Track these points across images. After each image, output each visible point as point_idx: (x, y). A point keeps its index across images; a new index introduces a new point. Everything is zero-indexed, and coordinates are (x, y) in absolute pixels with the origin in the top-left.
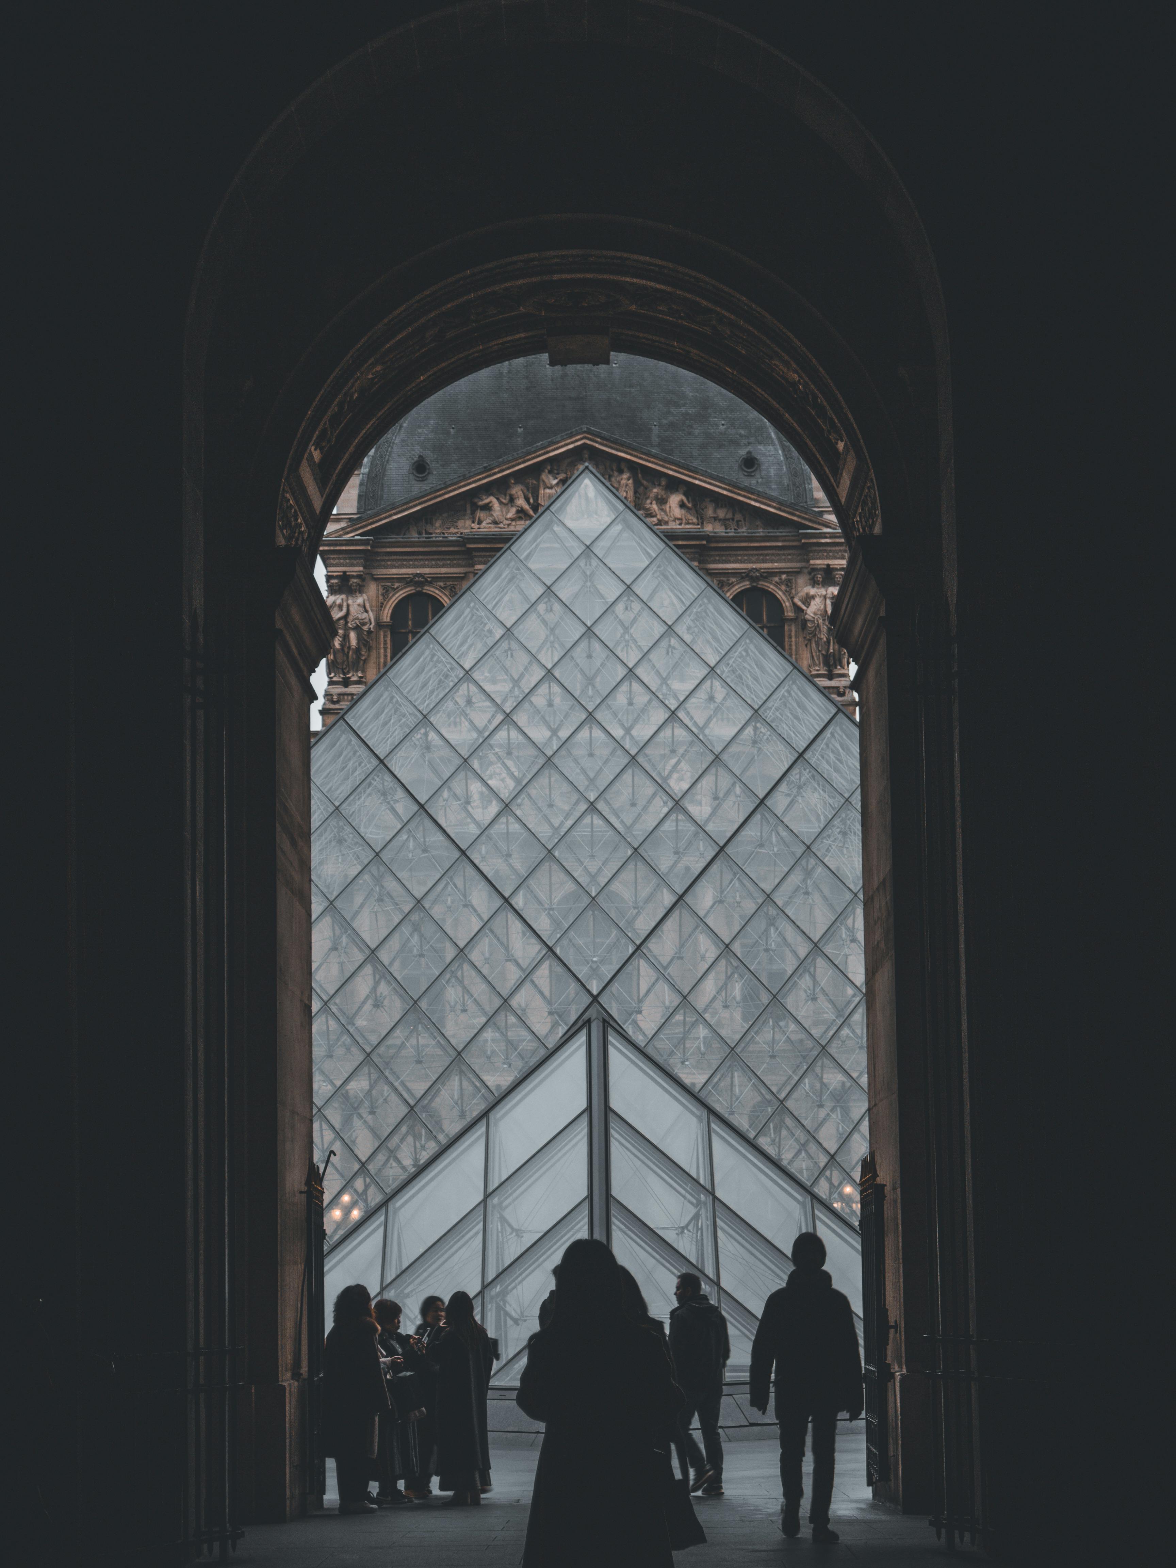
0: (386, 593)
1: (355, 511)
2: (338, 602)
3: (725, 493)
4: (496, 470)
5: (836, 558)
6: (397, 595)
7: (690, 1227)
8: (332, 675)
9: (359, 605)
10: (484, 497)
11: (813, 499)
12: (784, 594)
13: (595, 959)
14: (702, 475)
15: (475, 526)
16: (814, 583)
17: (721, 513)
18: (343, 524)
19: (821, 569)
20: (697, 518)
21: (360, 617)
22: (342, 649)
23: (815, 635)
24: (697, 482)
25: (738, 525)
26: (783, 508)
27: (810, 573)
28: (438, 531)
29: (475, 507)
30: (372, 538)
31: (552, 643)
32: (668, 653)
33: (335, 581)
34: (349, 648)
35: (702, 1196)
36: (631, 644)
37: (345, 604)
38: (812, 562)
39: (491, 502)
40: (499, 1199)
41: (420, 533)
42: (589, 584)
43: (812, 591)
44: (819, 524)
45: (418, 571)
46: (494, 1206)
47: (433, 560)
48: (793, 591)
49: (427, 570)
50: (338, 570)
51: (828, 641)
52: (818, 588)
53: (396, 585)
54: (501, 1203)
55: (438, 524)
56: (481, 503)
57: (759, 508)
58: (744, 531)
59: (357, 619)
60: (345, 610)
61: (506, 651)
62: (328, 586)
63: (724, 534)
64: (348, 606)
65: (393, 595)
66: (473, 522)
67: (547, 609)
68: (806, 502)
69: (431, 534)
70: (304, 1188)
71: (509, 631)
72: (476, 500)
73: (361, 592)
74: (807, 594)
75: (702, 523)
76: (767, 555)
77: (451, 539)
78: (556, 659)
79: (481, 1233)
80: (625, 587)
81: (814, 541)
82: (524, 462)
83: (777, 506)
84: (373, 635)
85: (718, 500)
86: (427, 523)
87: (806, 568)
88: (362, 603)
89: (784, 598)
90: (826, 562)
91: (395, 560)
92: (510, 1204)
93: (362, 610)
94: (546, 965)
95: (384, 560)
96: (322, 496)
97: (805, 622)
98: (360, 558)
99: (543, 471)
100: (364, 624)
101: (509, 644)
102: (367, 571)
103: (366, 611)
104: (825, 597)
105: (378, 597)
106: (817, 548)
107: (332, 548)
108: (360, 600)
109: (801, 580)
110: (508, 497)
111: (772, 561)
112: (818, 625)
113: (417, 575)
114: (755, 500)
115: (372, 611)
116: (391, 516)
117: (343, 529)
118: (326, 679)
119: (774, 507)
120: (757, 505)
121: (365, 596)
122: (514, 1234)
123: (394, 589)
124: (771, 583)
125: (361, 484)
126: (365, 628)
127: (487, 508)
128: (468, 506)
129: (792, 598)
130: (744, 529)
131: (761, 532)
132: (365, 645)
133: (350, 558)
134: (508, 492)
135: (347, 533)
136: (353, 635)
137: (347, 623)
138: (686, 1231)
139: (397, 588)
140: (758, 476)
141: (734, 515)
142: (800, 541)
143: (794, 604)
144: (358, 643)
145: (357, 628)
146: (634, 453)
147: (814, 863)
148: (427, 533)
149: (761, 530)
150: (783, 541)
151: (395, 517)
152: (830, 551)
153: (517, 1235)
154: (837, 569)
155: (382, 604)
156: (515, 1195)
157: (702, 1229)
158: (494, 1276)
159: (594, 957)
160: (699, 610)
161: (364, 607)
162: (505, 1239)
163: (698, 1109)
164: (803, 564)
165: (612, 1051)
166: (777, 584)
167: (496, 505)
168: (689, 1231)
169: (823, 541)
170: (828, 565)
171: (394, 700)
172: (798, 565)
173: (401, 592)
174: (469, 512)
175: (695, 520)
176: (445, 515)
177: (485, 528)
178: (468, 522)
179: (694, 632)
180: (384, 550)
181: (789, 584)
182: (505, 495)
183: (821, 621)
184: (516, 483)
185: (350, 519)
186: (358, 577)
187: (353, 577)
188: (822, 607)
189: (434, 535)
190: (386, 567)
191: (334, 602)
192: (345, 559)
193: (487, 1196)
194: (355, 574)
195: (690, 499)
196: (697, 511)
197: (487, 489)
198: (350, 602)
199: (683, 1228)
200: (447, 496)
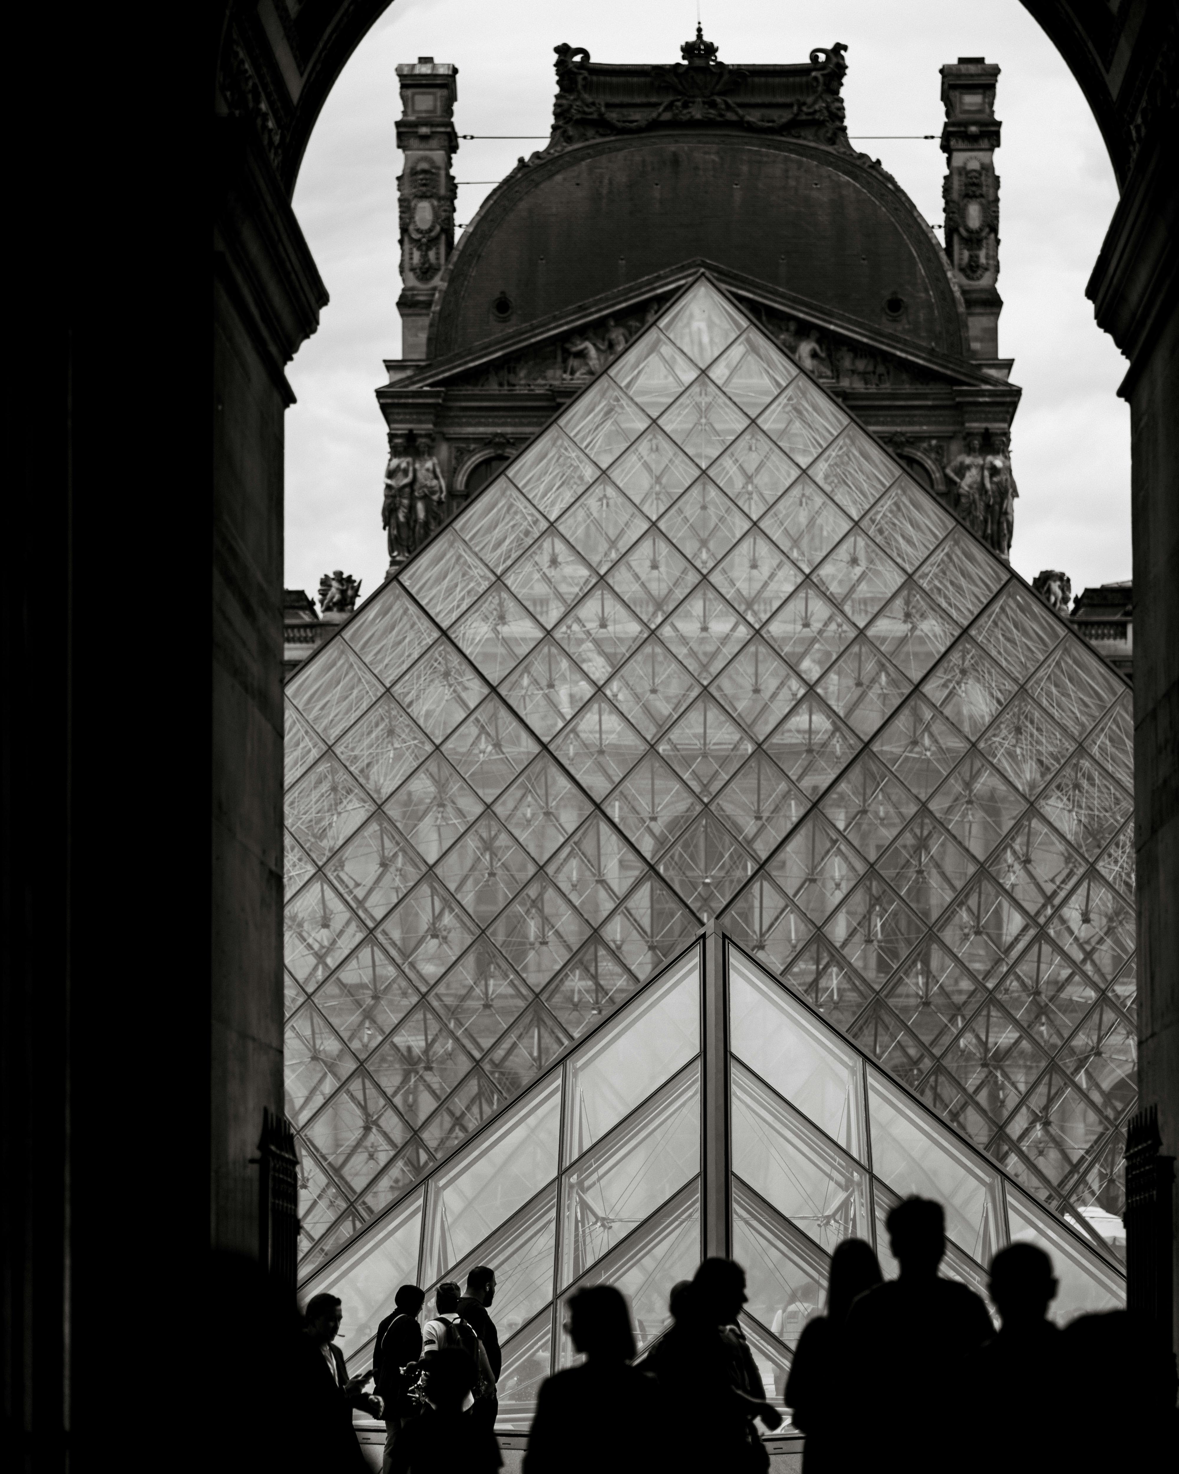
0: (461, 455)
1: (423, 357)
2: (403, 465)
3: (865, 340)
4: (593, 310)
5: (996, 420)
6: (473, 459)
7: (837, 1217)
8: (395, 554)
9: (428, 470)
10: (578, 342)
11: (969, 349)
12: (934, 463)
13: (708, 881)
14: (839, 319)
15: (567, 376)
16: (969, 450)
17: (861, 365)
18: (409, 373)
19: (977, 434)
20: (832, 371)
21: (428, 483)
22: (408, 522)
23: (970, 513)
24: (832, 327)
25: (880, 380)
26: (934, 360)
27: (965, 439)
28: (523, 382)
29: (567, 354)
30: (443, 389)
31: (657, 494)
32: (801, 504)
33: (398, 441)
34: (416, 521)
35: (855, 1174)
36: (755, 496)
37: (411, 469)
38: (967, 425)
39: (586, 348)
40: (578, 1177)
41: (501, 385)
42: (703, 421)
43: (968, 460)
44: (977, 379)
45: (499, 430)
46: (571, 1186)
47: (516, 417)
48: (945, 460)
49: (509, 430)
50: (402, 428)
51: (986, 521)
52: (975, 457)
53: (472, 446)
54: (580, 1183)
55: (522, 374)
56: (574, 349)
57: (906, 360)
58: (887, 387)
59: (426, 486)
60: (411, 475)
61: (600, 500)
62: (391, 447)
63: (863, 391)
64: (415, 471)
65: (469, 459)
66: (565, 372)
67: (652, 449)
68: (961, 354)
69: (514, 385)
70: (257, 1154)
71: (604, 473)
72: (568, 346)
73: (431, 455)
74: (962, 464)
75: (838, 377)
76: (915, 416)
77: (537, 392)
78: (662, 510)
79: (554, 1222)
80: (748, 422)
81: (971, 399)
82: (625, 300)
83: (928, 357)
84: (445, 506)
85: (857, 349)
86: (509, 372)
87: (960, 432)
88: (431, 468)
89: (934, 467)
90: (984, 425)
91: (471, 416)
92: (594, 1184)
93: (431, 475)
94: (645, 890)
95: (456, 417)
96: (302, 74)
97: (959, 496)
98: (430, 413)
99: (649, 311)
100: (433, 493)
101: (605, 490)
102: (437, 429)
103: (436, 477)
104: (982, 468)
105: (449, 461)
106: (974, 409)
107: (396, 401)
108: (429, 465)
109: (955, 446)
110: (606, 343)
111: (921, 424)
112: (974, 501)
113: (496, 435)
114: (902, 350)
115: (444, 477)
116: (466, 363)
117: (409, 378)
118: (388, 559)
119: (924, 359)
120: (903, 355)
121: (435, 460)
122: (599, 1224)
123: (469, 451)
124: (918, 449)
125: (431, 325)
126: (435, 497)
127: (582, 355)
128: (559, 353)
129: (943, 468)
130: (888, 385)
131: (908, 388)
132: (435, 518)
133: (417, 413)
134: (607, 336)
135: (414, 383)
136: (420, 506)
137: (412, 491)
138: (832, 1222)
139: (474, 450)
140: (905, 321)
141: (875, 367)
142: (953, 399)
143: (946, 476)
144: (426, 516)
145: (426, 498)
146: (759, 292)
147: (980, 765)
148: (509, 384)
149: (907, 386)
150: (934, 399)
151: (472, 365)
152: (989, 412)
153: (603, 1225)
154: (996, 434)
155: (455, 469)
156: (602, 1171)
157: (854, 1220)
158: (571, 1281)
159: (707, 877)
160: (840, 453)
161: (434, 472)
162: (587, 1231)
163: (850, 1058)
164: (957, 428)
165: (734, 978)
166: (926, 452)
167: (593, 352)
168: (836, 1221)
169: (981, 400)
170: (987, 429)
171: (462, 561)
172: (951, 428)
173: (478, 456)
174: (559, 359)
175: (829, 373)
176: (531, 363)
177: (578, 379)
178: (559, 373)
179: (833, 482)
180: (458, 404)
181: (939, 452)
182: (603, 340)
183: (977, 496)
184: (617, 325)
185: (417, 366)
186: (428, 436)
187: (421, 436)
188: (979, 479)
189: (517, 388)
190: (460, 425)
191: (398, 466)
192: (411, 414)
193: (562, 1172)
194: (423, 432)
195: (824, 347)
196: (831, 362)
197: (582, 332)
198: (417, 466)
199: (828, 1218)
200: (533, 340)
